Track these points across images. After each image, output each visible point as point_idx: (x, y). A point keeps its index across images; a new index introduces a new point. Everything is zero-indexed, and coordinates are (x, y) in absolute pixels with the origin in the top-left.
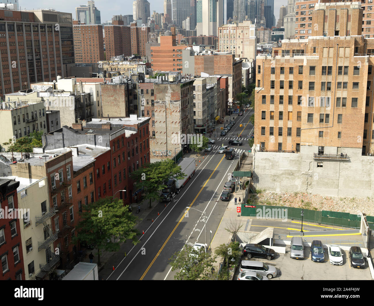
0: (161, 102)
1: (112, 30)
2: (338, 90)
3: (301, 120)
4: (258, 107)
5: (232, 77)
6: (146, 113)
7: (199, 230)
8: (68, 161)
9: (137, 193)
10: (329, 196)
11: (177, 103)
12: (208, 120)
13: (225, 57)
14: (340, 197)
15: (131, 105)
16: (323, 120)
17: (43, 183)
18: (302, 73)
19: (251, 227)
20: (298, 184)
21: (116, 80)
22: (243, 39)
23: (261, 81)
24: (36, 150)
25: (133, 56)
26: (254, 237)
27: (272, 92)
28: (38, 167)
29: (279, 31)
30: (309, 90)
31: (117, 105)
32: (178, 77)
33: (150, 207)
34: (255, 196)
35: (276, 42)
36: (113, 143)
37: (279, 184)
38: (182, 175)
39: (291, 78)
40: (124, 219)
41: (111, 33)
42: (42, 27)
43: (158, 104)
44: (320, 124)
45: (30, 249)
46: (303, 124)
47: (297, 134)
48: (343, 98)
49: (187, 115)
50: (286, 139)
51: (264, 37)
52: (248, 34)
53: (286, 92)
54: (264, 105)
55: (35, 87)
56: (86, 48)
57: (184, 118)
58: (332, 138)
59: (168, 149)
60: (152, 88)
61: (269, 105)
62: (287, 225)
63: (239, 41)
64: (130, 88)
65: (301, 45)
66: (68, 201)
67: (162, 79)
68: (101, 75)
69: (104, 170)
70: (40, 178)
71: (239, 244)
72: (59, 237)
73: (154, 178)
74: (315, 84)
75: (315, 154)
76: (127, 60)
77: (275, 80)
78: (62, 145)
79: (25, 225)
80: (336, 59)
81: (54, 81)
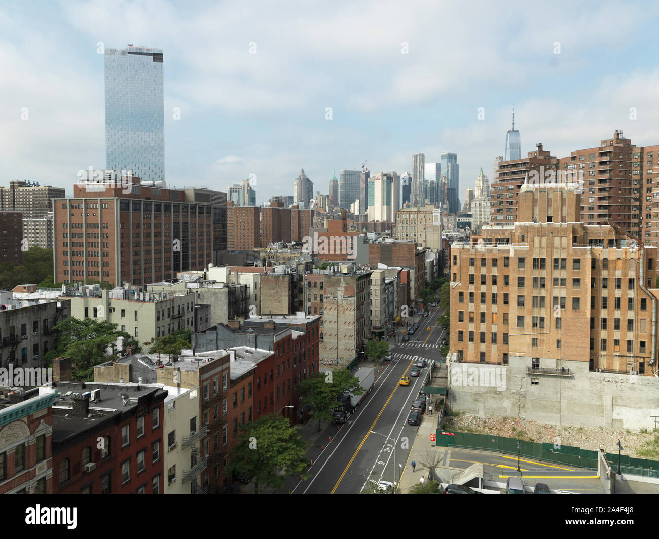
0: (331, 298)
1: (270, 213)
2: (554, 288)
3: (508, 324)
4: (455, 306)
5: (414, 270)
6: (313, 310)
7: (383, 463)
8: (224, 366)
9: (302, 410)
10: (549, 423)
11: (351, 299)
12: (387, 320)
13: (405, 246)
14: (563, 425)
15: (295, 300)
16: (537, 324)
17: (194, 394)
18: (508, 266)
19: (451, 461)
20: (507, 406)
21: (279, 269)
22: (425, 225)
23: (457, 275)
24: (185, 352)
25: (293, 243)
26: (456, 474)
27: (472, 288)
28: (190, 373)
29: (465, 217)
30: (518, 286)
31: (278, 299)
32: (353, 268)
33: (319, 430)
34: (452, 420)
35: (463, 230)
36: (277, 346)
37: (482, 405)
38: (359, 390)
39: (495, 271)
40: (291, 444)
41: (268, 216)
42: (193, 207)
43: (328, 300)
44: (533, 330)
45: (173, 480)
46: (512, 329)
47: (504, 342)
48: (561, 298)
49: (363, 315)
50: (490, 347)
51: (448, 223)
52: (431, 220)
53: (489, 289)
54: (461, 304)
55: (182, 276)
56: (239, 233)
57: (359, 319)
58: (550, 348)
59: (339, 356)
60: (320, 281)
61: (468, 304)
62: (497, 461)
63: (421, 228)
64: (295, 280)
65: (506, 233)
66: (222, 418)
67: (334, 270)
68: (260, 264)
69: (265, 380)
70: (192, 387)
71: (438, 485)
72: (208, 466)
73: (326, 393)
74: (525, 279)
75: (527, 367)
76: (287, 247)
77: (475, 274)
78: (214, 347)
79: (170, 448)
80: (550, 249)
81: (205, 270)
